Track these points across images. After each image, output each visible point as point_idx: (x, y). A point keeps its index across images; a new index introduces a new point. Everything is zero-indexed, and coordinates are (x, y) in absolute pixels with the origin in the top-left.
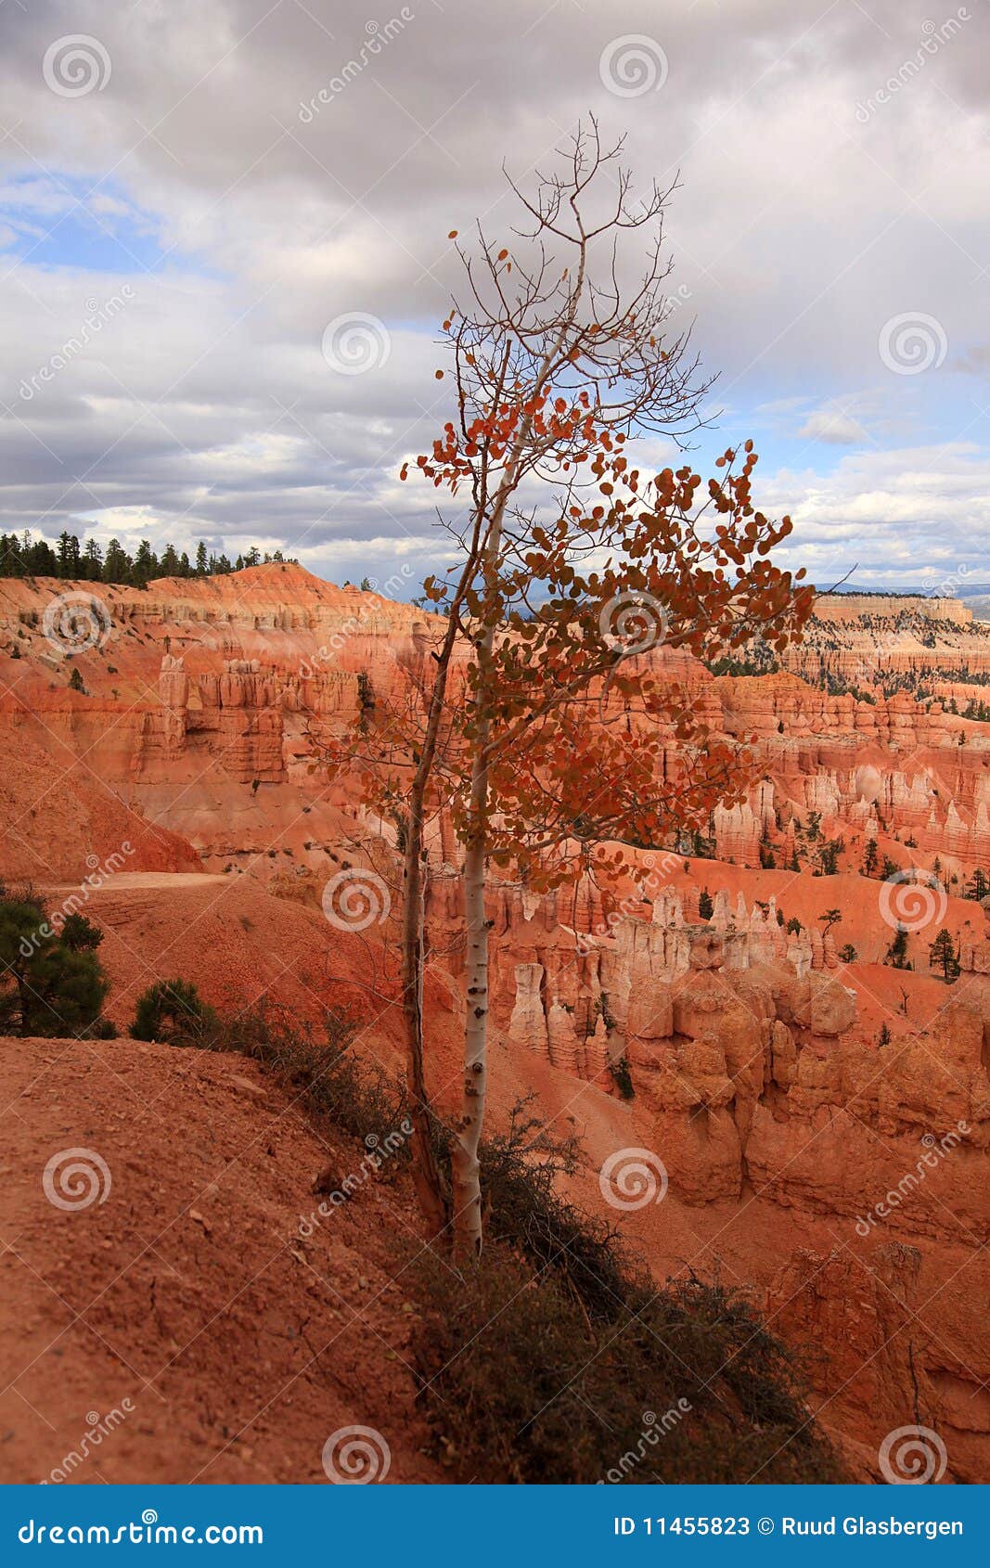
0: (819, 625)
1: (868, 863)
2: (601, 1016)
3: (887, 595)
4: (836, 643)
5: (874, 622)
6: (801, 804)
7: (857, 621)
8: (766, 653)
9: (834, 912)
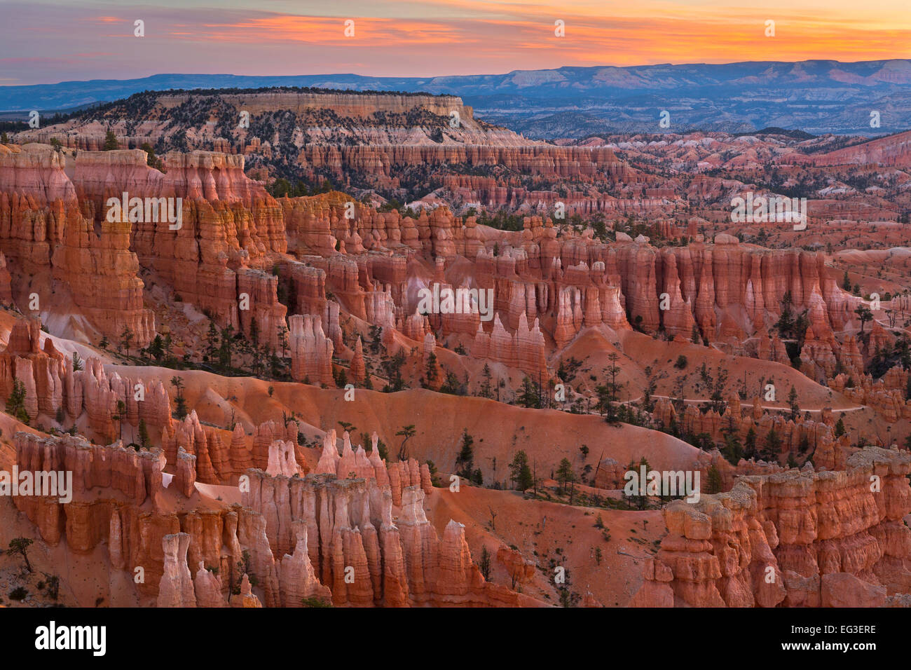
0: (338, 122)
1: (429, 374)
2: (246, 576)
3: (398, 93)
4: (355, 139)
5: (388, 118)
6: (361, 317)
7: (372, 118)
8: (291, 149)
9: (408, 429)
